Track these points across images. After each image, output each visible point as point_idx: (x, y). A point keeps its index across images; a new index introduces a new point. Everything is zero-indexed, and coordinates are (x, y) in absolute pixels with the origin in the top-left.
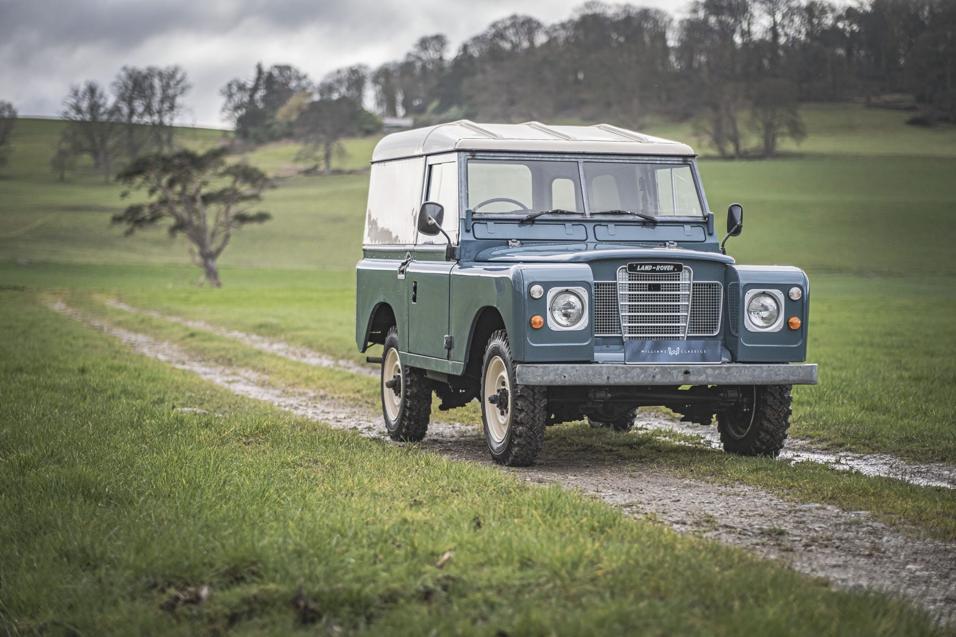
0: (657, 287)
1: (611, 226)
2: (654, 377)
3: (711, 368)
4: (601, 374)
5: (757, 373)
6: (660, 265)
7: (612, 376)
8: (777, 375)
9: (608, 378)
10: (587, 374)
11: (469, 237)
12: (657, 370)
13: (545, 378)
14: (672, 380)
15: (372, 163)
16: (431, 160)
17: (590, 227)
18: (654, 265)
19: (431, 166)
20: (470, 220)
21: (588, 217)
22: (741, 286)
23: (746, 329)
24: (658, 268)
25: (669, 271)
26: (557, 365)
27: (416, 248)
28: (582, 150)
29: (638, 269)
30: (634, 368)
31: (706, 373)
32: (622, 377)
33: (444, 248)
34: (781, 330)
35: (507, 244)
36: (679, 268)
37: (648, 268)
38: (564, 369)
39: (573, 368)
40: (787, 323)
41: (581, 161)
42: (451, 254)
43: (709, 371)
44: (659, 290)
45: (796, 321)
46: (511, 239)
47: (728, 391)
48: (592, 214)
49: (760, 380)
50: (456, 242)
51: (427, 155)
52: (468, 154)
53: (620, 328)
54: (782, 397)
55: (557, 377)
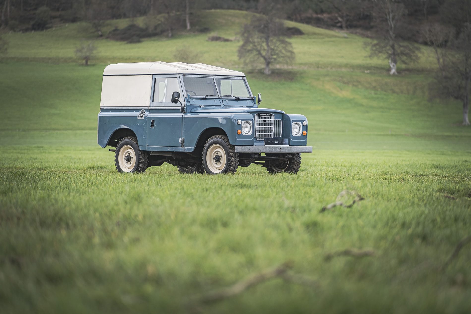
0: (264, 121)
1: (227, 100)
2: (272, 150)
3: (287, 147)
4: (259, 149)
5: (298, 149)
6: (266, 114)
7: (262, 150)
8: (303, 150)
9: (261, 150)
10: (255, 149)
11: (188, 104)
12: (273, 148)
13: (245, 150)
14: (277, 151)
15: (104, 76)
16: (156, 76)
17: (221, 100)
18: (265, 114)
19: (155, 79)
20: (188, 99)
21: (220, 97)
22: (291, 121)
23: (292, 135)
24: (266, 115)
25: (268, 116)
26: (248, 146)
27: (150, 108)
28: (215, 74)
29: (261, 115)
30: (267, 147)
31: (285, 149)
32: (264, 150)
33: (180, 108)
34: (301, 135)
35: (200, 106)
36: (271, 115)
37: (263, 115)
38: (249, 147)
39: (252, 147)
40: (303, 133)
41: (214, 78)
42: (183, 110)
43: (286, 148)
44: (265, 122)
45: (305, 132)
46: (201, 105)
47: (288, 155)
48: (221, 96)
49: (299, 151)
50: (184, 106)
51: (153, 75)
52: (183, 75)
53: (256, 135)
54: (299, 157)
55: (248, 150)
